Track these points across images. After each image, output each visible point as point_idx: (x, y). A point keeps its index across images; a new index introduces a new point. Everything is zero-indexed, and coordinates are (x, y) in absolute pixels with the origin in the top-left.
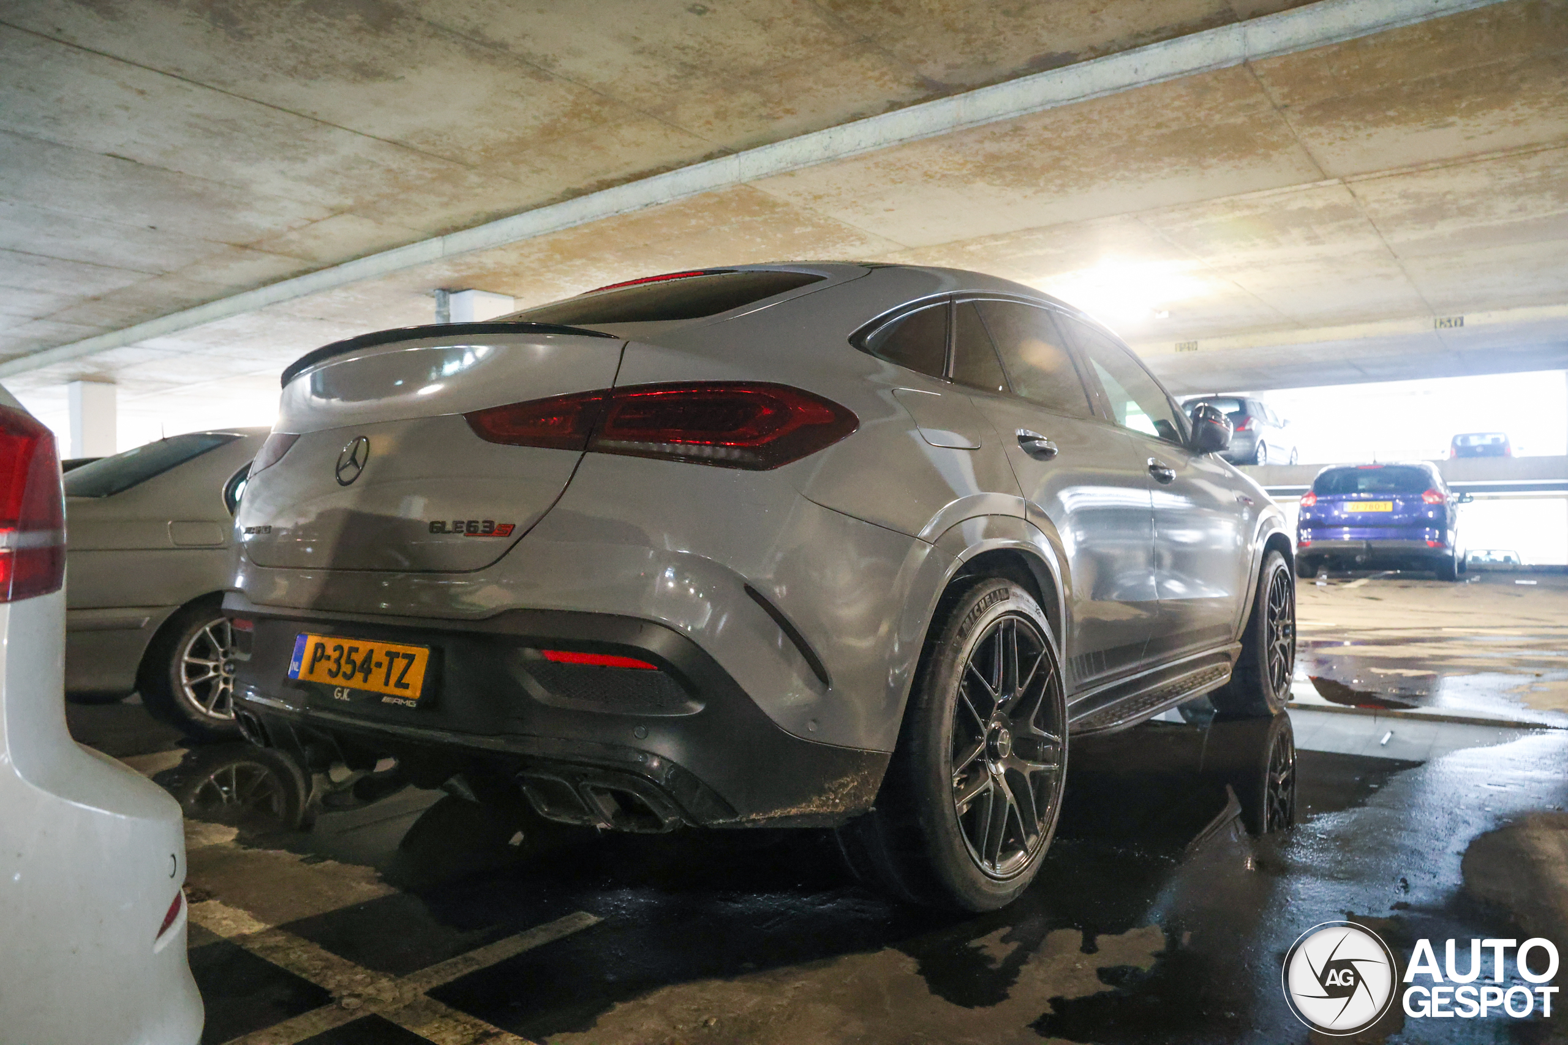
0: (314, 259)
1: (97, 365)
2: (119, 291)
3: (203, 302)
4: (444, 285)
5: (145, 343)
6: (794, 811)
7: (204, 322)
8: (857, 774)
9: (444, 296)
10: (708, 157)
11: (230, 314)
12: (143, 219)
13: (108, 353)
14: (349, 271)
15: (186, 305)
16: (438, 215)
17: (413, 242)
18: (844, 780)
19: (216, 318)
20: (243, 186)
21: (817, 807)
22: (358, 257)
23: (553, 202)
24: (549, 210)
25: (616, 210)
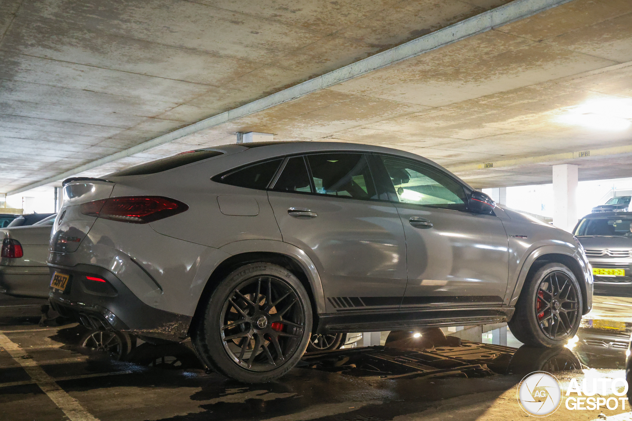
0: (184, 121)
1: (123, 164)
2: (116, 135)
3: (152, 138)
4: (239, 131)
5: (135, 155)
6: (151, 331)
7: (153, 147)
8: (177, 322)
9: (240, 135)
10: (310, 78)
11: (161, 144)
12: (110, 110)
13: (123, 159)
14: (199, 125)
15: (147, 139)
16: (218, 104)
17: (218, 114)
18: (172, 323)
19: (157, 145)
20: (138, 97)
21: (161, 331)
22: (201, 120)
23: (261, 97)
24: (261, 101)
25: (283, 100)
